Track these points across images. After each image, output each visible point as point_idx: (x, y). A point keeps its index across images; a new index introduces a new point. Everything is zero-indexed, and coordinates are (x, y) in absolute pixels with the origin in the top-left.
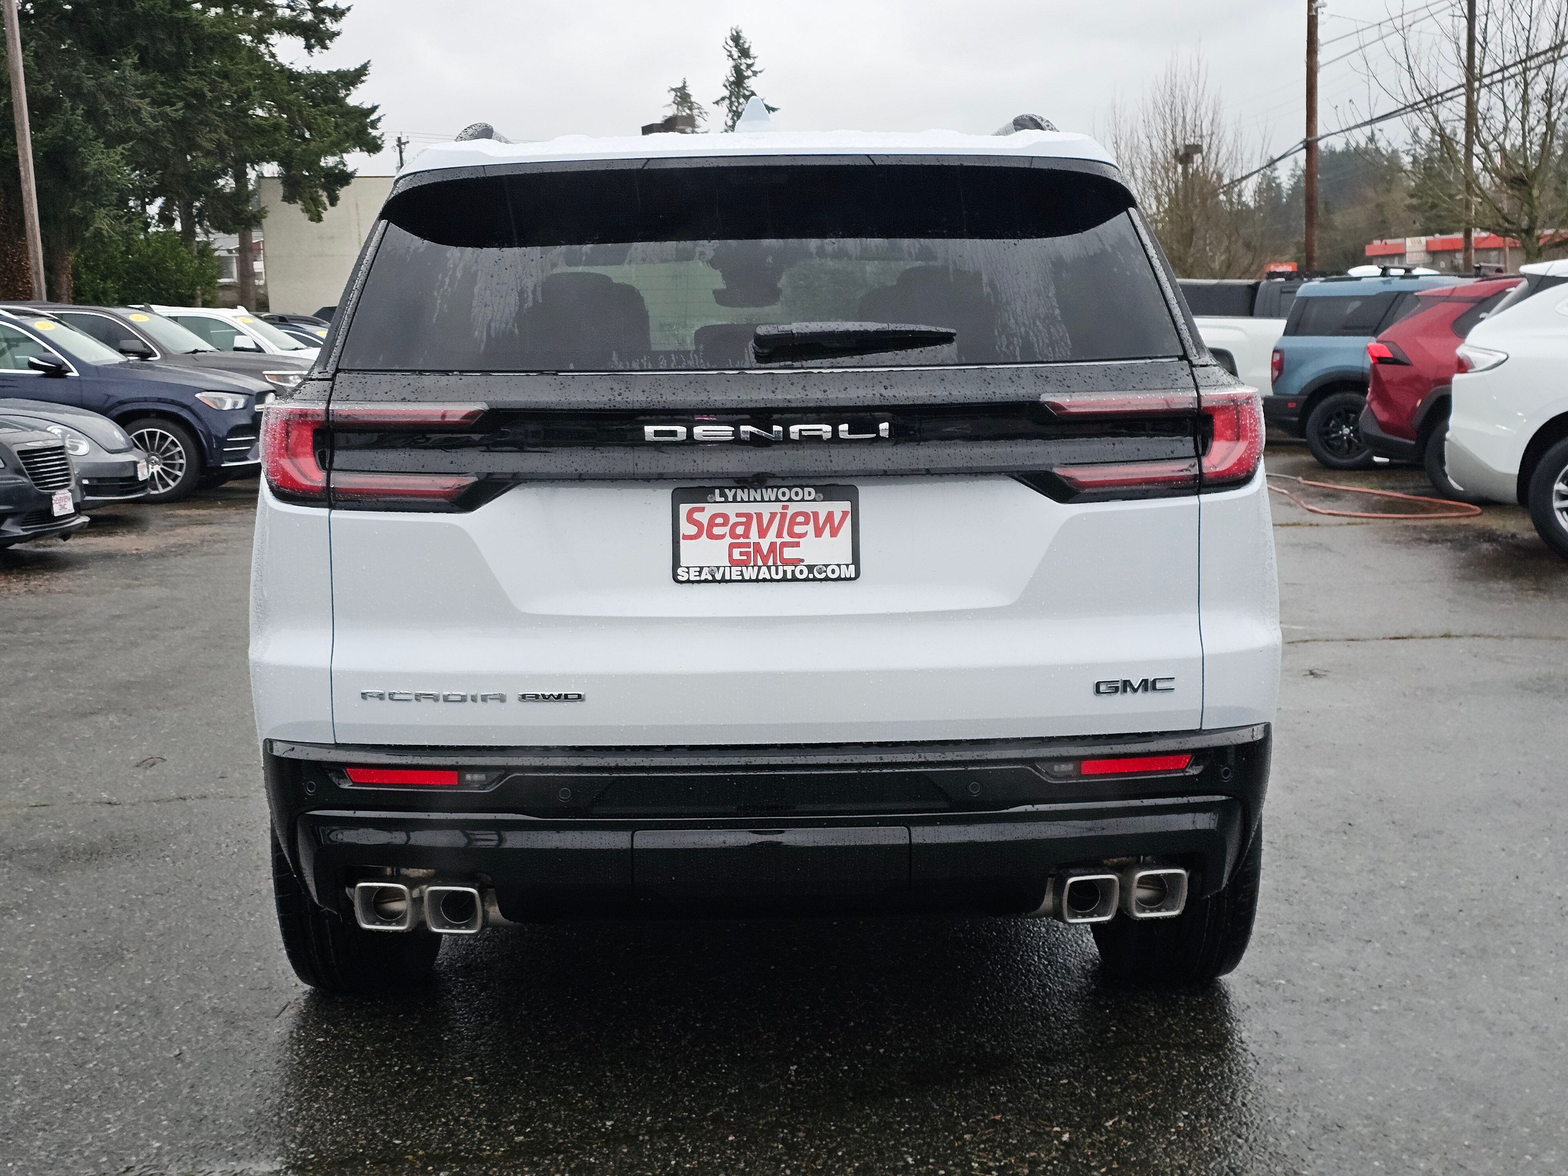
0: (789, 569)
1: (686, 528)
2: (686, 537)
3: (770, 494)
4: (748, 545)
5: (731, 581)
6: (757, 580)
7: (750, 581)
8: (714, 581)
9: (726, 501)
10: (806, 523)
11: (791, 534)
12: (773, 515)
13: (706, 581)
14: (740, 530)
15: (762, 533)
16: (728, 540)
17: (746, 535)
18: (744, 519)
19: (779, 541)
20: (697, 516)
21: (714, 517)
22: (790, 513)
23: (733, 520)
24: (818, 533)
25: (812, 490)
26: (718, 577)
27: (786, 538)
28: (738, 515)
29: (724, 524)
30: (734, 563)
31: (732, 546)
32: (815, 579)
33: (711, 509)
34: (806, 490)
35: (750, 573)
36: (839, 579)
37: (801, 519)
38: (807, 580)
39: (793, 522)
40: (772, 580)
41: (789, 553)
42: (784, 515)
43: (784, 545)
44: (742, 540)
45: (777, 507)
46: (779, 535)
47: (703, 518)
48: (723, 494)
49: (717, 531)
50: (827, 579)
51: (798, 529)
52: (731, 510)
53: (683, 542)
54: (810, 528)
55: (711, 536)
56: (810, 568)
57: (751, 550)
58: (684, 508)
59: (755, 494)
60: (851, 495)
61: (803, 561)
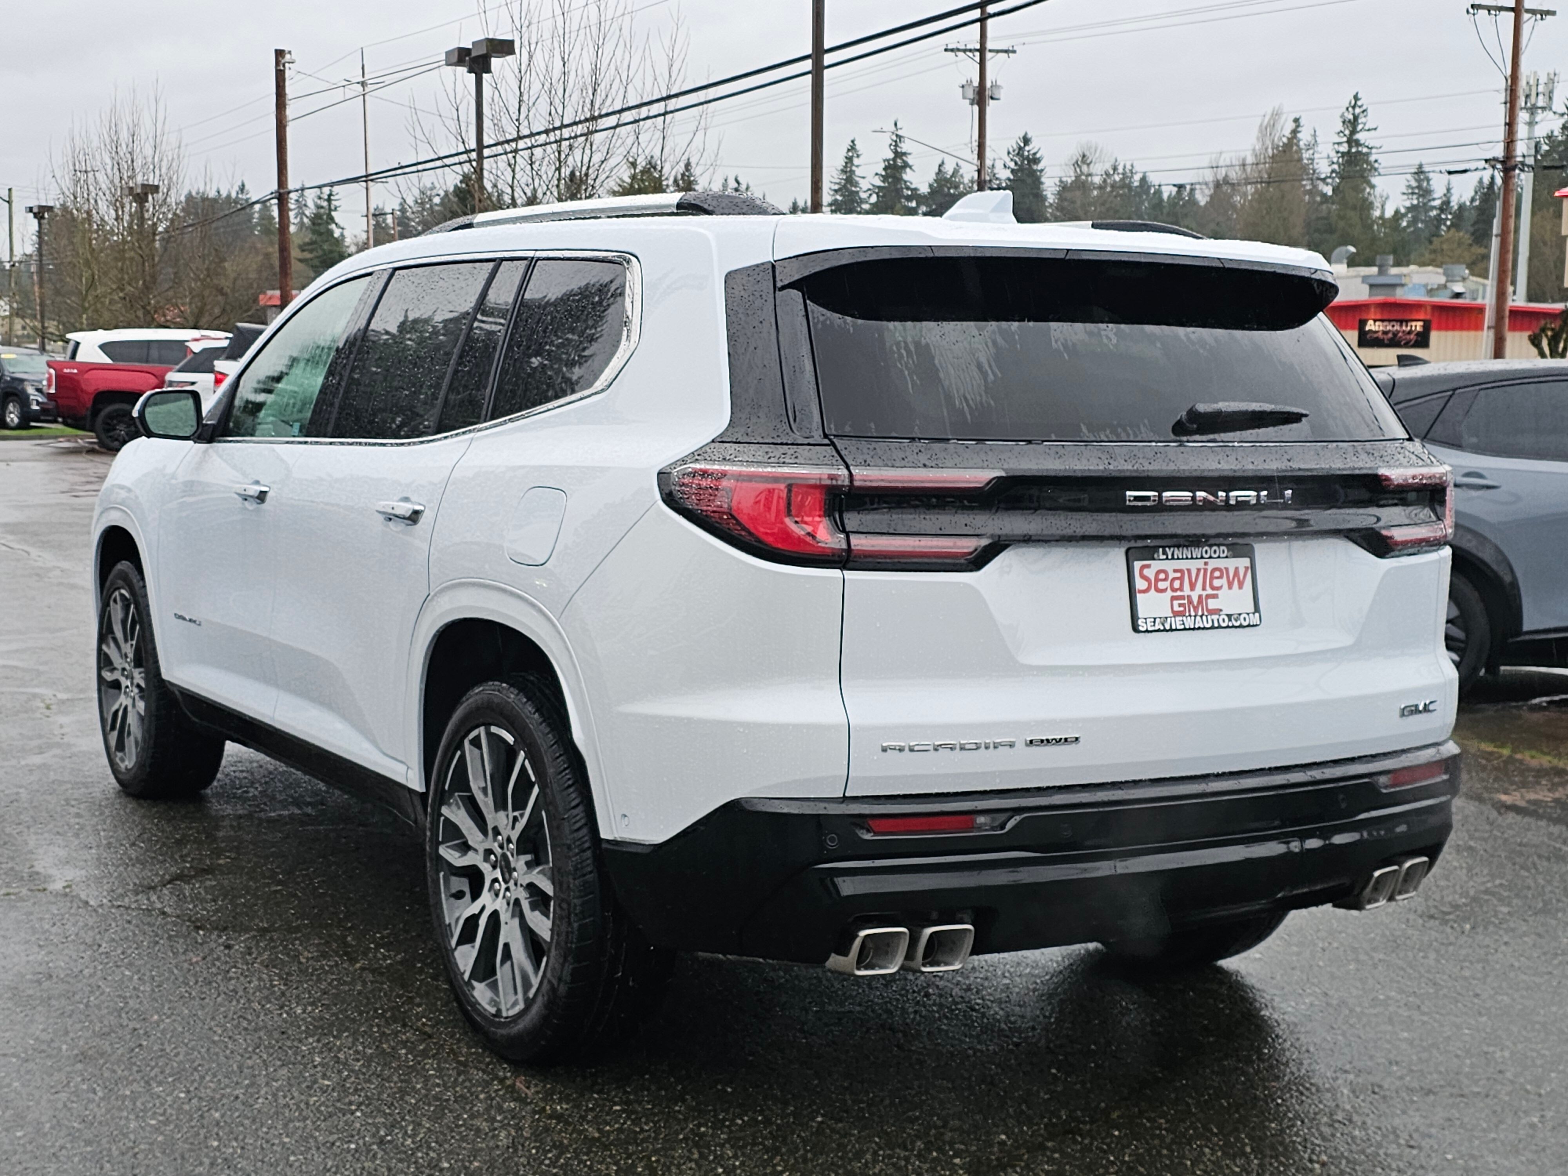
0: (1215, 617)
1: (1140, 584)
2: (1141, 592)
4: (1182, 598)
5: (1176, 630)
7: (1190, 629)
8: (1165, 630)
9: (1167, 558)
10: (1221, 577)
12: (1199, 570)
13: (1159, 630)
14: (1177, 584)
15: (1192, 587)
16: (1170, 593)
17: (1181, 589)
18: (1178, 575)
19: (1204, 593)
20: (1146, 572)
21: (1159, 572)
22: (1210, 568)
23: (1172, 575)
25: (1225, 548)
26: (1168, 627)
27: (1209, 591)
28: (1175, 571)
29: (1165, 580)
30: (1176, 614)
31: (1173, 598)
32: (1233, 627)
33: (1156, 565)
34: (1222, 548)
36: (1249, 626)
37: (1217, 574)
38: (1228, 627)
39: (1212, 578)
41: (1212, 604)
42: (1206, 570)
44: (1179, 593)
45: (1200, 563)
46: (1204, 589)
47: (1150, 573)
48: (1164, 553)
49: (1161, 585)
50: (1241, 626)
51: (1217, 583)
52: (1170, 566)
53: (1139, 596)
54: (1223, 582)
55: (1158, 590)
56: (1229, 616)
57: (1186, 601)
58: (1137, 565)
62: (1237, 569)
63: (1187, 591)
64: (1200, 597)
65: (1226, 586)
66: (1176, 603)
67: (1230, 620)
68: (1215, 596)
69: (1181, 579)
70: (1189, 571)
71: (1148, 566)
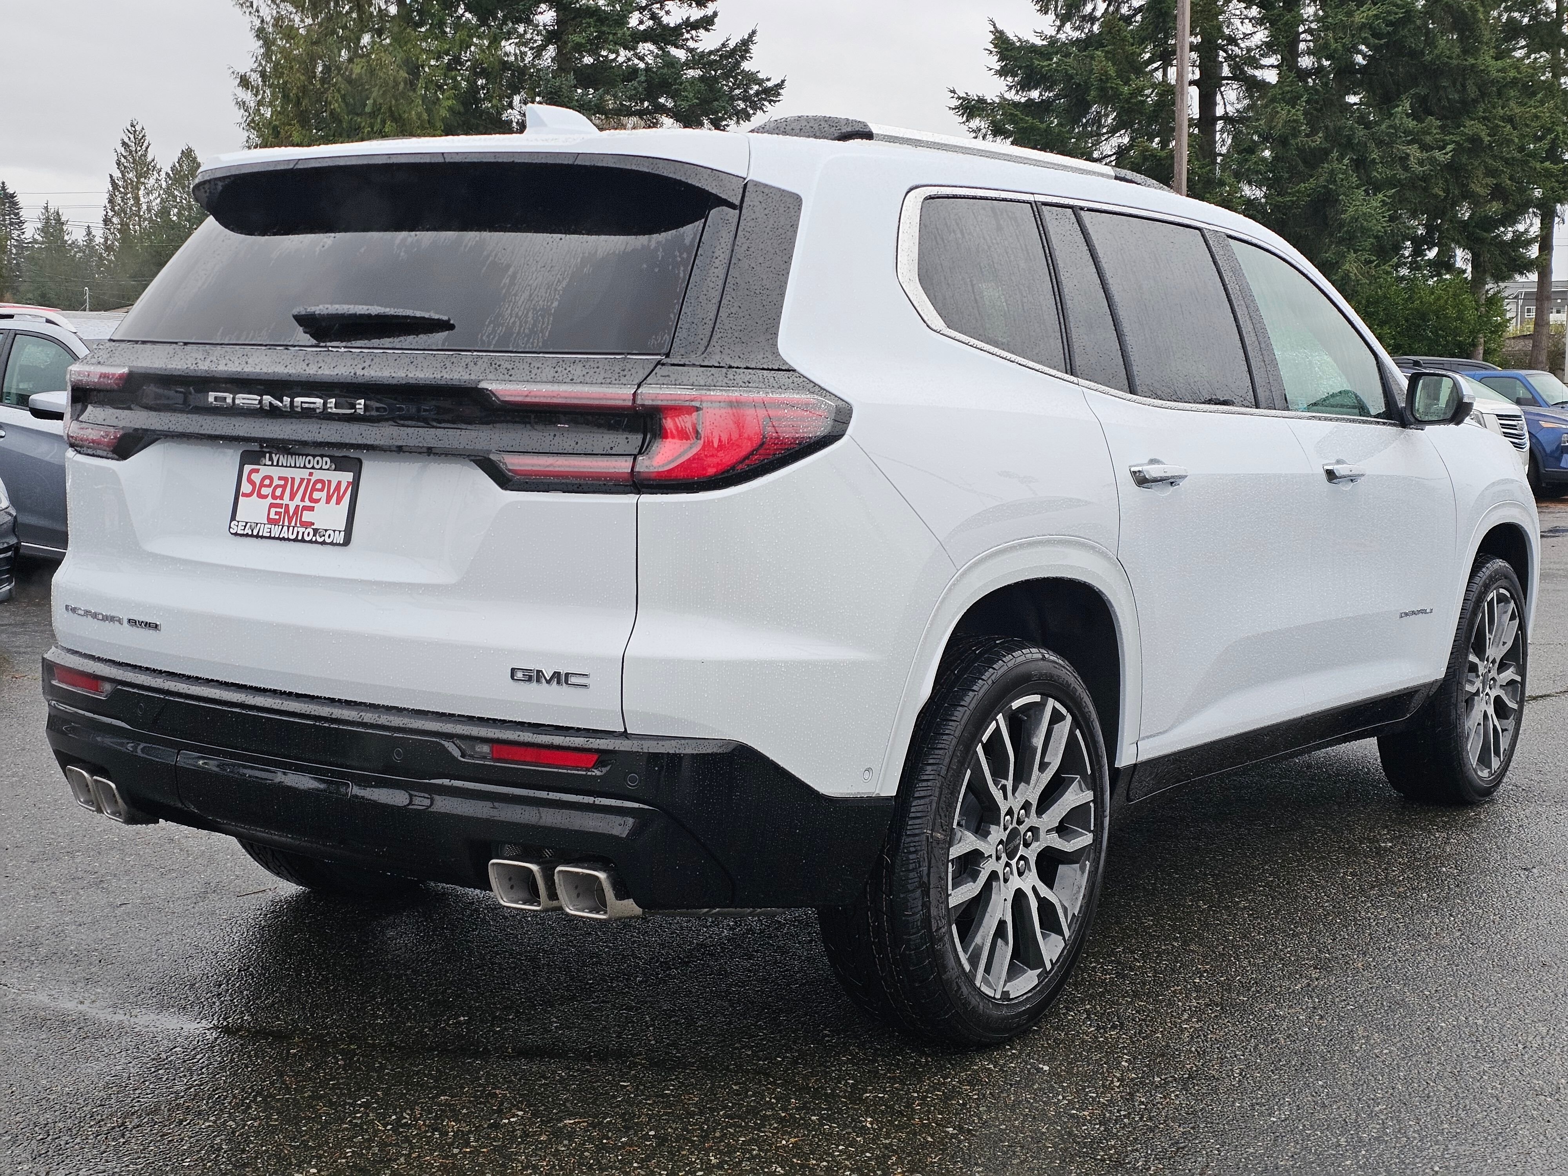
0: (301, 530)
1: (246, 487)
3: (300, 461)
4: (280, 506)
5: (262, 537)
6: (279, 539)
7: (274, 538)
8: (252, 536)
9: (272, 465)
10: (322, 490)
11: (311, 500)
12: (302, 480)
13: (247, 535)
14: (278, 492)
16: (270, 500)
17: (281, 497)
18: (282, 482)
19: (302, 504)
20: (254, 477)
22: (313, 479)
23: (276, 482)
24: (328, 502)
26: (255, 533)
27: (307, 503)
28: (280, 478)
29: (269, 486)
31: (272, 506)
32: (316, 542)
33: (264, 471)
34: (325, 459)
35: (276, 531)
36: (332, 544)
38: (311, 542)
40: (288, 539)
41: (307, 516)
42: (309, 481)
43: (305, 508)
44: (278, 501)
45: (305, 473)
46: (303, 500)
48: (271, 459)
49: (264, 491)
50: (323, 543)
51: (316, 495)
52: (276, 472)
53: (241, 499)
55: (260, 496)
56: (316, 531)
57: (283, 510)
58: (247, 468)
59: (291, 461)
60: (356, 467)
61: (313, 524)
62: (339, 483)
63: (286, 500)
64: (297, 507)
65: (324, 500)
66: (273, 510)
67: (314, 535)
68: (311, 509)
69: (284, 487)
70: (293, 479)
71: (257, 471)
